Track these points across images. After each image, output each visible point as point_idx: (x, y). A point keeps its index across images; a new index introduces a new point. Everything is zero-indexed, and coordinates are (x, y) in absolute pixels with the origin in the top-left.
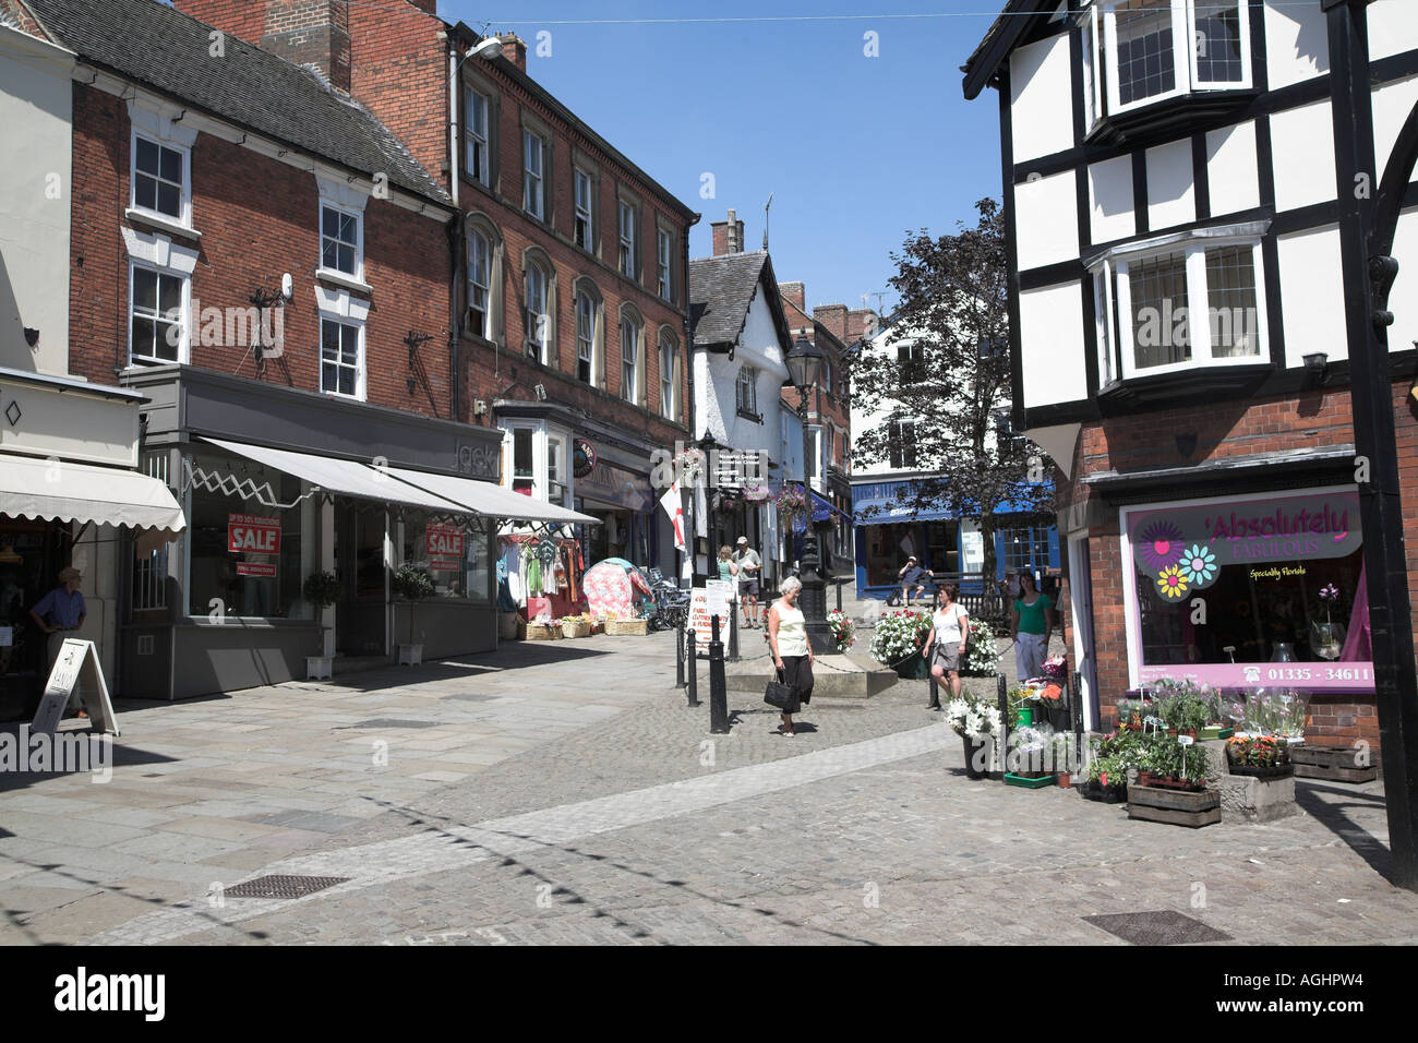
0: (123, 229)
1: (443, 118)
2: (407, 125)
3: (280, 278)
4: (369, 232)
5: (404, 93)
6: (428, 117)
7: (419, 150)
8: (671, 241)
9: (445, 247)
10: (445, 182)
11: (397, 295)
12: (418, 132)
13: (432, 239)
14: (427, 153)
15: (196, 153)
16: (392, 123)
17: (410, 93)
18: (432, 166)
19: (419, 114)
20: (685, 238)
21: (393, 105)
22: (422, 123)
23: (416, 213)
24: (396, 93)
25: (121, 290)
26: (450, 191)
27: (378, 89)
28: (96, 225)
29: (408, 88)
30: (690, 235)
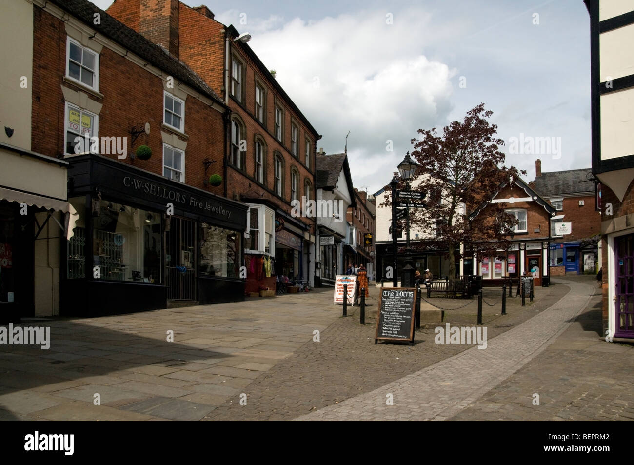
0: (62, 86)
1: (222, 67)
2: (205, 71)
3: (144, 124)
4: (187, 111)
5: (204, 57)
6: (215, 67)
7: (210, 82)
8: (310, 145)
9: (222, 124)
10: (222, 96)
11: (199, 142)
12: (210, 74)
13: (216, 119)
14: (214, 83)
15: (102, 57)
16: (198, 71)
17: (207, 57)
18: (216, 89)
19: (211, 66)
20: (315, 145)
21: (198, 62)
22: (212, 70)
23: (209, 106)
24: (200, 57)
25: (60, 116)
26: (225, 100)
27: (191, 56)
28: (47, 82)
29: (206, 55)
30: (317, 144)
